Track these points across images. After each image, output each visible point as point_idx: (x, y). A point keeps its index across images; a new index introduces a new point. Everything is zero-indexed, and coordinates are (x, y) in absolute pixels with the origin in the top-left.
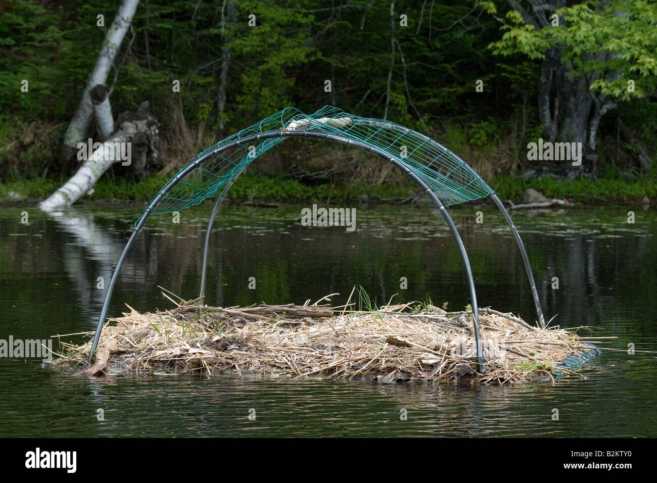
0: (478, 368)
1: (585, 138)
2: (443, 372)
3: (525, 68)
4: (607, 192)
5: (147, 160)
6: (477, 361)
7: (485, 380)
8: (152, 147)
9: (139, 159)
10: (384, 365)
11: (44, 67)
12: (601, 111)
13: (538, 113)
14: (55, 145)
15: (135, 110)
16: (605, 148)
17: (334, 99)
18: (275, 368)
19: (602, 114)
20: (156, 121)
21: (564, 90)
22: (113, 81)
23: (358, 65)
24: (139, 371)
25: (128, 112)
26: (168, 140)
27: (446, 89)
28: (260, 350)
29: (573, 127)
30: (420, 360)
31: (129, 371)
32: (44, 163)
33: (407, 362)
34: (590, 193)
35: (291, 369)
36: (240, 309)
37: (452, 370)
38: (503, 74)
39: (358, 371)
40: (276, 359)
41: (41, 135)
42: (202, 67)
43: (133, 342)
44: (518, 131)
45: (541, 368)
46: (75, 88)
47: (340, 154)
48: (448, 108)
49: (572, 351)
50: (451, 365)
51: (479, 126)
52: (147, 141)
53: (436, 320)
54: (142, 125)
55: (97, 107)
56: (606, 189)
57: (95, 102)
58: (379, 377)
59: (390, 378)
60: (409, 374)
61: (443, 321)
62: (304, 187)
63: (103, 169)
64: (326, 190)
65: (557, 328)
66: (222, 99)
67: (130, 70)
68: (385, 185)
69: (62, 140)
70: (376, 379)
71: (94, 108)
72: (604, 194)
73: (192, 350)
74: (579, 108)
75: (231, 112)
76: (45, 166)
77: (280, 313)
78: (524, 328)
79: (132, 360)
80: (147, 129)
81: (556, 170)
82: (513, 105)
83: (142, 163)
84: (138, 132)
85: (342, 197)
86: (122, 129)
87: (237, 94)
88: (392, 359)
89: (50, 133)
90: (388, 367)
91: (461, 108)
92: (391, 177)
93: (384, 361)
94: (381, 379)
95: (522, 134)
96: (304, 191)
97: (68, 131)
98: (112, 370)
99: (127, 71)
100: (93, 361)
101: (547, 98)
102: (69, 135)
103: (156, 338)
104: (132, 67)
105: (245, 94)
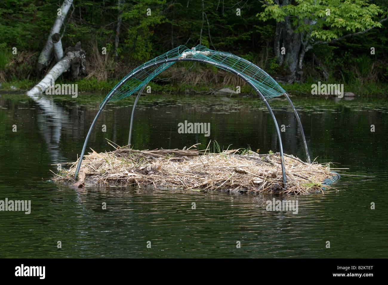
0: (283, 185)
1: (297, 63)
2: (265, 188)
3: (268, 28)
4: (308, 90)
5: (80, 71)
6: (283, 182)
7: (287, 192)
8: (82, 65)
9: (76, 71)
10: (233, 184)
11: (28, 24)
12: (306, 50)
13: (274, 51)
14: (34, 63)
15: (74, 46)
16: (306, 69)
17: (173, 42)
18: (174, 184)
19: (306, 51)
20: (84, 51)
21: (287, 39)
22: (63, 31)
23: (185, 25)
24: (101, 185)
25: (70, 47)
26: (90, 61)
27: (228, 38)
28: (165, 174)
29: (291, 57)
30: (252, 181)
31: (96, 185)
32: (28, 72)
33: (245, 182)
34: (299, 90)
35: (182, 185)
36: (149, 151)
37: (269, 187)
38: (257, 31)
39: (219, 186)
40: (174, 179)
41: (27, 58)
42: (107, 25)
43: (95, 168)
44: (264, 59)
45: (316, 186)
46: (44, 35)
47: (175, 69)
48: (229, 47)
49: (327, 176)
50: (269, 184)
51: (244, 56)
52: (80, 62)
53: (254, 159)
54: (77, 54)
55: (55, 44)
56: (307, 89)
57: (54, 42)
58: (230, 190)
59: (236, 190)
60: (247, 189)
61: (258, 159)
62: (157, 85)
63: (58, 75)
64: (168, 87)
65: (316, 163)
66: (117, 41)
67: (72, 26)
68: (198, 85)
69: (37, 61)
70: (229, 191)
71: (53, 45)
72: (306, 91)
73: (130, 174)
74: (294, 48)
75: (121, 48)
76: (29, 73)
77: (171, 153)
78: (300, 163)
79: (97, 179)
80: (80, 55)
81: (283, 79)
82: (261, 46)
83: (77, 73)
84: (75, 57)
85: (176, 91)
86: (67, 55)
87: (124, 39)
88: (237, 180)
89: (31, 57)
90: (235, 185)
91: (236, 47)
92: (201, 81)
93: (233, 182)
94: (232, 191)
95: (266, 60)
96: (158, 88)
97: (40, 56)
98: (87, 184)
99: (70, 26)
100: (77, 179)
101: (279, 43)
102: (41, 58)
103: (107, 166)
104: (73, 25)
105: (129, 39)
